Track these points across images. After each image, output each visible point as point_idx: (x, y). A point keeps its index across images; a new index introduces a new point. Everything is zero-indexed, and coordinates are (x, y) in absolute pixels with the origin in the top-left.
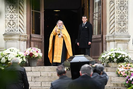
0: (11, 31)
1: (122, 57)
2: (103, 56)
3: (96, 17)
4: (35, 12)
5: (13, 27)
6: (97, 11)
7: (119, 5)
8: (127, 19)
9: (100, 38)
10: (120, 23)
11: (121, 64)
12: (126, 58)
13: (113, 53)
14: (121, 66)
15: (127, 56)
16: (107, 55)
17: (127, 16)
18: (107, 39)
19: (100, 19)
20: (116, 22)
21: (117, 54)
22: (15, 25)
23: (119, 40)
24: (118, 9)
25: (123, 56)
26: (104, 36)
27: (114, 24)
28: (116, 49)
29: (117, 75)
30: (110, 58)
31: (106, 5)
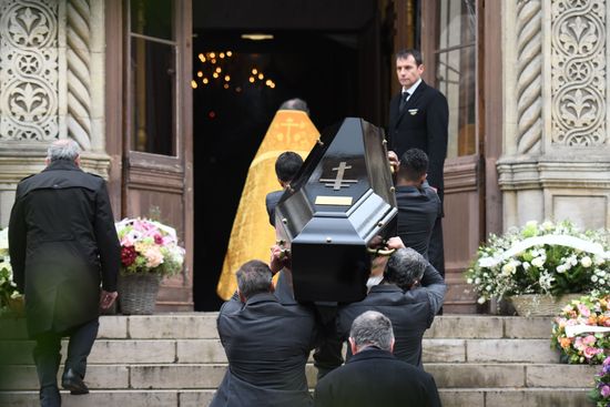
0: (29, 136)
1: (579, 264)
2: (485, 262)
3: (450, 71)
4: (147, 41)
5: (35, 118)
6: (455, 40)
7: (562, 9)
8: (600, 78)
9: (469, 171)
10: (568, 96)
11: (574, 302)
12: (597, 271)
13: (533, 248)
14: (576, 309)
15: (603, 261)
16: (507, 255)
17: (601, 67)
18: (504, 178)
19: (472, 78)
20: (547, 92)
21: (555, 253)
22: (47, 107)
23: (563, 184)
24: (560, 32)
25: (586, 262)
26: (490, 163)
27: (537, 102)
28: (548, 224)
29: (554, 356)
30: (520, 268)
31: (500, 10)
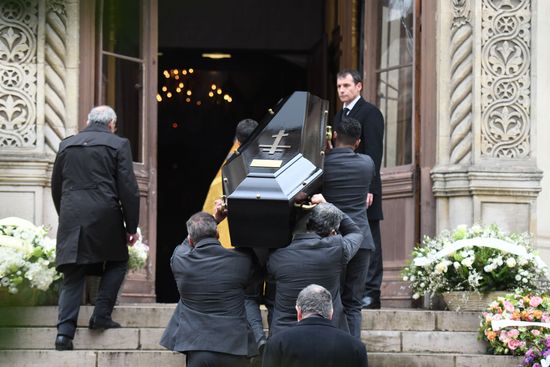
0: (9, 142)
1: (504, 265)
2: (420, 261)
3: (389, 89)
4: (117, 59)
5: (16, 127)
6: (395, 61)
7: (491, 34)
8: (525, 96)
9: (406, 179)
10: (496, 113)
11: (500, 299)
12: (521, 270)
13: (463, 249)
14: (501, 305)
15: (526, 262)
16: (439, 255)
17: (526, 86)
18: (438, 186)
19: (410, 95)
20: (477, 108)
21: (483, 254)
22: (26, 117)
23: (491, 192)
24: (490, 55)
25: (511, 263)
26: (425, 172)
27: (468, 117)
28: (476, 228)
29: (480, 347)
30: (451, 268)
31: (435, 35)
